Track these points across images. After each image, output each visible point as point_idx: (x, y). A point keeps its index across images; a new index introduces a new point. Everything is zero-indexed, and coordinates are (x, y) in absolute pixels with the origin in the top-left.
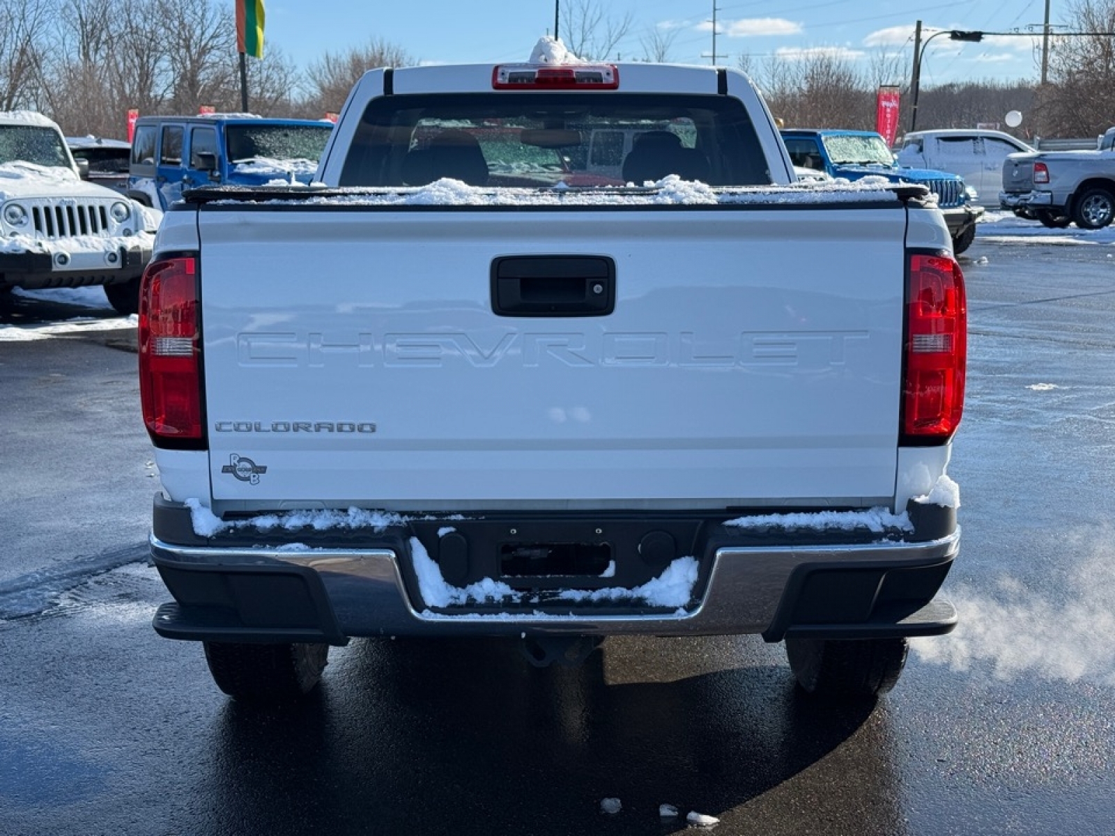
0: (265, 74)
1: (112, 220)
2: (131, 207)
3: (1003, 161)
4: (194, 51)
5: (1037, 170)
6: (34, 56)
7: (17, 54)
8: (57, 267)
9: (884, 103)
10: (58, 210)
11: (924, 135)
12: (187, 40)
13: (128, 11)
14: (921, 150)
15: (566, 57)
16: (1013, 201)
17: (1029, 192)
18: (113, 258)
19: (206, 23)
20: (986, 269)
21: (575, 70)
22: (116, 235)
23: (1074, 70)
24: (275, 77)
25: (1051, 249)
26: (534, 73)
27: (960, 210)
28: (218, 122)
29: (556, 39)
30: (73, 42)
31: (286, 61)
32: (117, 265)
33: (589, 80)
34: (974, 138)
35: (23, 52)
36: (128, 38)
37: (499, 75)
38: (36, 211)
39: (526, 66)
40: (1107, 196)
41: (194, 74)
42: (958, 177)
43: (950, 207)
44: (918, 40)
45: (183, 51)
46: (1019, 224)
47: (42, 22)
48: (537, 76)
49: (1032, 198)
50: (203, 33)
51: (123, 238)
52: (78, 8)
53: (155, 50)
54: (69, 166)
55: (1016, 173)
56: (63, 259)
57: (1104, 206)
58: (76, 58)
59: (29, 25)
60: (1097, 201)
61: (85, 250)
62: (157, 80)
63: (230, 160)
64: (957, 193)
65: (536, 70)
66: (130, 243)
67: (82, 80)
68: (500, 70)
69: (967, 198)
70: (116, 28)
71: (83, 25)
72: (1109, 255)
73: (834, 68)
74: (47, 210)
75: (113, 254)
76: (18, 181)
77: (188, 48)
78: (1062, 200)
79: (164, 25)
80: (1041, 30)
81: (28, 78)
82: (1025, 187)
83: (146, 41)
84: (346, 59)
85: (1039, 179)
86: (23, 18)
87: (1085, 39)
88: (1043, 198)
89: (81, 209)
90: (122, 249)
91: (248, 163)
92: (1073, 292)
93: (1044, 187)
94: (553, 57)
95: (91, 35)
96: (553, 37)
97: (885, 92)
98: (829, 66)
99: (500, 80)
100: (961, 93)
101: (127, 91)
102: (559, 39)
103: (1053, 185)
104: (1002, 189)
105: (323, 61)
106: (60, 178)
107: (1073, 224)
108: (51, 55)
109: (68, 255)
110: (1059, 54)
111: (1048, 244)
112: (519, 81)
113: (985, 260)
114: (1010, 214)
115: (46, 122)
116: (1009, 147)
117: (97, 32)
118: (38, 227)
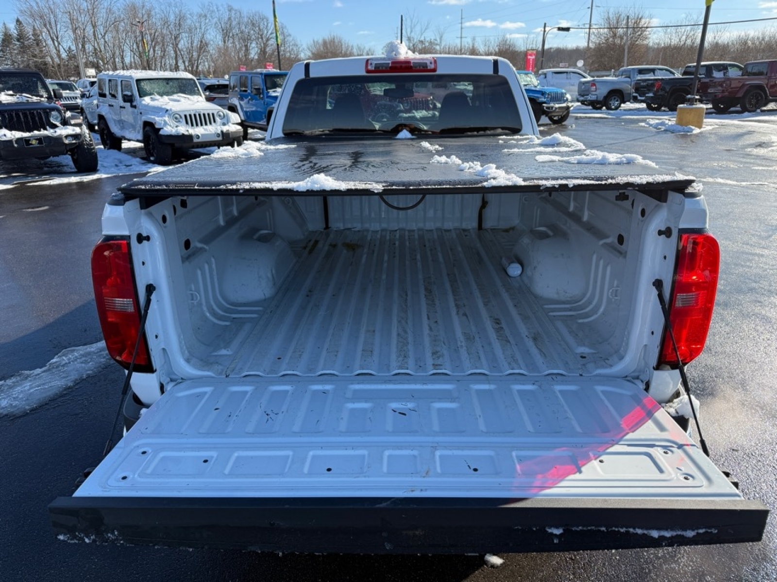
0: (291, 48)
1: (217, 119)
2: (225, 113)
3: (578, 82)
4: (264, 39)
5: (592, 86)
6: (206, 43)
7: (199, 43)
8: (195, 140)
9: (529, 57)
10: (195, 115)
11: (547, 71)
12: (261, 35)
13: (239, 24)
14: (546, 77)
15: (407, 53)
16: (582, 98)
17: (588, 95)
18: (218, 135)
19: (269, 28)
20: (574, 130)
21: (412, 61)
22: (220, 125)
23: (601, 42)
24: (295, 49)
25: (599, 120)
26: (389, 64)
27: (564, 105)
28: (261, 74)
29: (401, 43)
30: (219, 37)
31: (299, 43)
32: (220, 138)
33: (420, 67)
34: (567, 72)
35: (201, 42)
36: (240, 35)
37: (369, 65)
38: (186, 116)
39: (384, 59)
40: (618, 97)
41: (265, 48)
42: (564, 91)
43: (560, 103)
44: (545, 31)
45: (260, 40)
46: (583, 108)
47: (207, 30)
48: (390, 65)
49: (589, 98)
50: (267, 32)
51: (222, 127)
52: (220, 23)
53: (250, 39)
54: (201, 95)
55: (583, 87)
56: (198, 137)
57: (617, 101)
58: (221, 44)
59: (203, 30)
60: (615, 99)
61: (206, 132)
62: (251, 51)
63: (267, 90)
64: (564, 97)
65: (390, 62)
66: (225, 129)
67: (224, 52)
68: (370, 62)
69: (567, 100)
70: (236, 31)
71: (223, 30)
72: (623, 123)
73: (508, 42)
74: (190, 116)
75: (218, 134)
76: (179, 103)
77: (262, 38)
78: (601, 98)
79: (253, 29)
80: (588, 26)
81: (204, 52)
82: (586, 93)
83: (246, 36)
84: (321, 41)
85: (592, 90)
86: (200, 28)
87: (606, 30)
88: (593, 98)
89: (204, 115)
90: (222, 132)
91: (274, 91)
92: (612, 142)
93: (594, 93)
94: (399, 53)
95: (226, 34)
96: (399, 42)
97: (530, 52)
98: (506, 41)
99: (370, 68)
100: (554, 51)
101: (241, 56)
102: (403, 42)
103: (598, 92)
104: (577, 93)
105: (312, 42)
106: (196, 101)
107: (604, 108)
108: (212, 42)
109: (200, 135)
110: (595, 36)
111: (597, 118)
112: (381, 68)
113: (574, 126)
114: (579, 104)
115: (190, 76)
116: (580, 76)
117: (228, 33)
118: (187, 123)
